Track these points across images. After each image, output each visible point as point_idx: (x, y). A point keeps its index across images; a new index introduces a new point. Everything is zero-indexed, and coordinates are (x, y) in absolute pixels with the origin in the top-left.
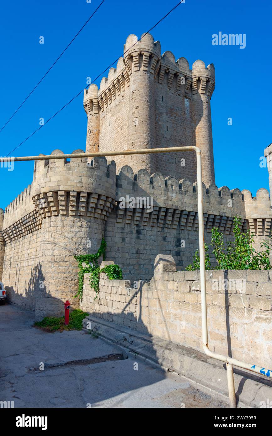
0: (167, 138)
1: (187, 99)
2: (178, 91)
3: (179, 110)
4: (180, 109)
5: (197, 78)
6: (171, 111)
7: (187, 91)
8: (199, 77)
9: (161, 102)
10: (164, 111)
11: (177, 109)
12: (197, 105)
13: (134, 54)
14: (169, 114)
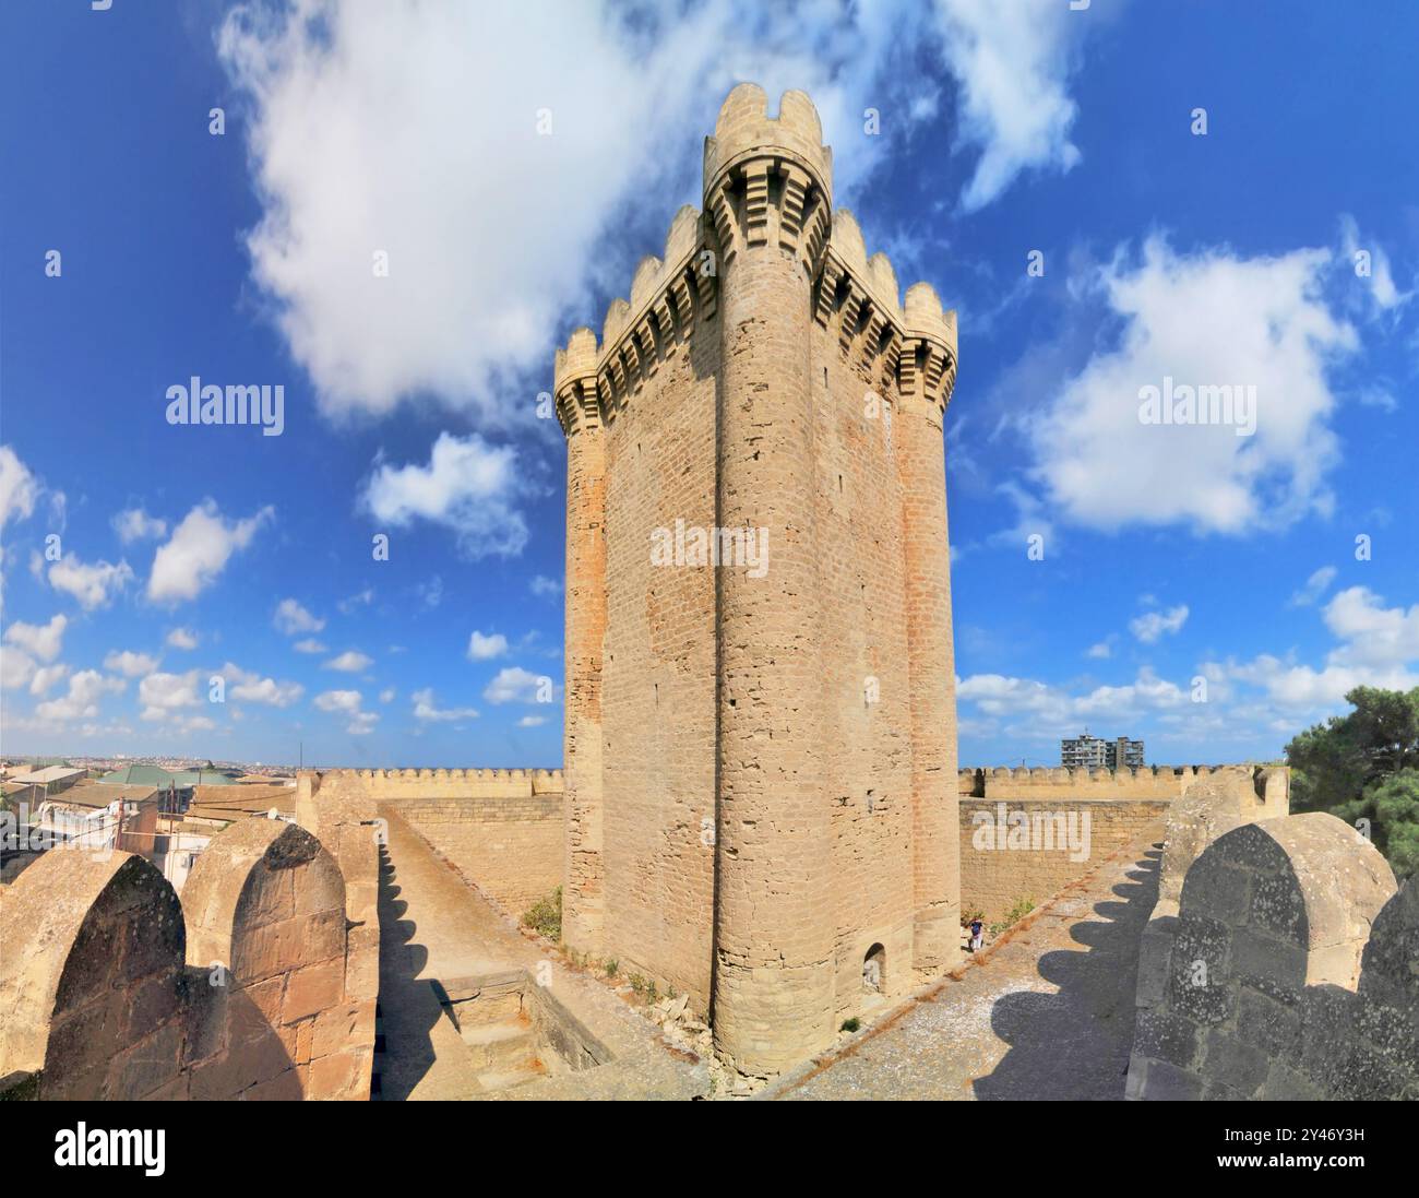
0: (840, 516)
1: (888, 404)
2: (865, 368)
3: (867, 430)
4: (871, 431)
5: (919, 343)
6: (850, 429)
7: (888, 377)
8: (924, 341)
9: (824, 390)
10: (831, 422)
11: (864, 425)
12: (913, 427)
13: (752, 170)
14: (844, 439)
